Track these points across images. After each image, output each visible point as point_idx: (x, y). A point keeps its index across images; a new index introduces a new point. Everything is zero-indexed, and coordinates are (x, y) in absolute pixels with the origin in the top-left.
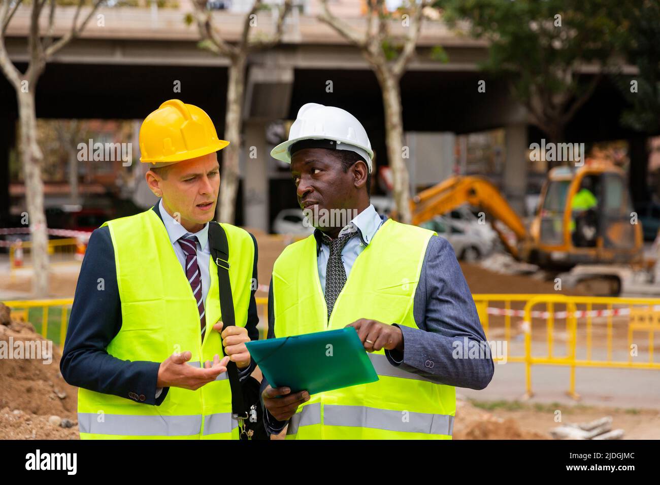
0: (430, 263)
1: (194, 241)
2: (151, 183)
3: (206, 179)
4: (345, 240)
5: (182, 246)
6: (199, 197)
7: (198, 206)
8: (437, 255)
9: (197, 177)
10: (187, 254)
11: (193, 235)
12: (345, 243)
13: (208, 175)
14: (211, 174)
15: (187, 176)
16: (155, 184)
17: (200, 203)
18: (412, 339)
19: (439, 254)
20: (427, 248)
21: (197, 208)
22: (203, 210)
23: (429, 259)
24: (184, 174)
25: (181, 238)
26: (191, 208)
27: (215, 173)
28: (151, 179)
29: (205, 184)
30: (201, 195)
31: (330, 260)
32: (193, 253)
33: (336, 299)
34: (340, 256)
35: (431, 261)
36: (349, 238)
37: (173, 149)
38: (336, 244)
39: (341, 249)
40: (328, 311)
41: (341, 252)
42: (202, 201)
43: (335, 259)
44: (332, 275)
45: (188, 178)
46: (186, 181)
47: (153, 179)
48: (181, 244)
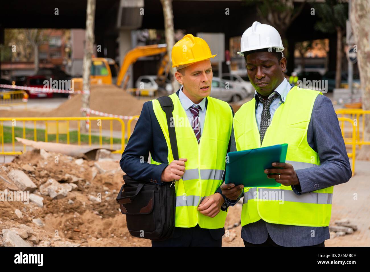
0: (316, 111)
1: (197, 108)
2: (178, 78)
3: (204, 74)
4: (271, 100)
5: (191, 111)
6: (201, 84)
7: (201, 88)
8: (320, 106)
9: (199, 73)
10: (194, 115)
11: (197, 105)
12: (272, 102)
13: (206, 72)
14: (207, 71)
15: (194, 72)
16: (179, 79)
17: (202, 87)
18: (303, 177)
19: (321, 106)
20: (315, 102)
21: (201, 89)
22: (204, 90)
23: (315, 108)
24: (193, 71)
25: (191, 107)
26: (197, 90)
27: (210, 71)
28: (177, 76)
29: (204, 76)
30: (202, 82)
31: (263, 111)
32: (197, 115)
33: (265, 133)
34: (269, 109)
35: (316, 109)
36: (274, 99)
37: (187, 58)
38: (267, 103)
39: (269, 106)
40: (261, 140)
41: (269, 107)
42: (203, 85)
43: (266, 111)
44: (264, 120)
45: (195, 74)
46: (194, 75)
47: (179, 76)
48: (191, 110)
